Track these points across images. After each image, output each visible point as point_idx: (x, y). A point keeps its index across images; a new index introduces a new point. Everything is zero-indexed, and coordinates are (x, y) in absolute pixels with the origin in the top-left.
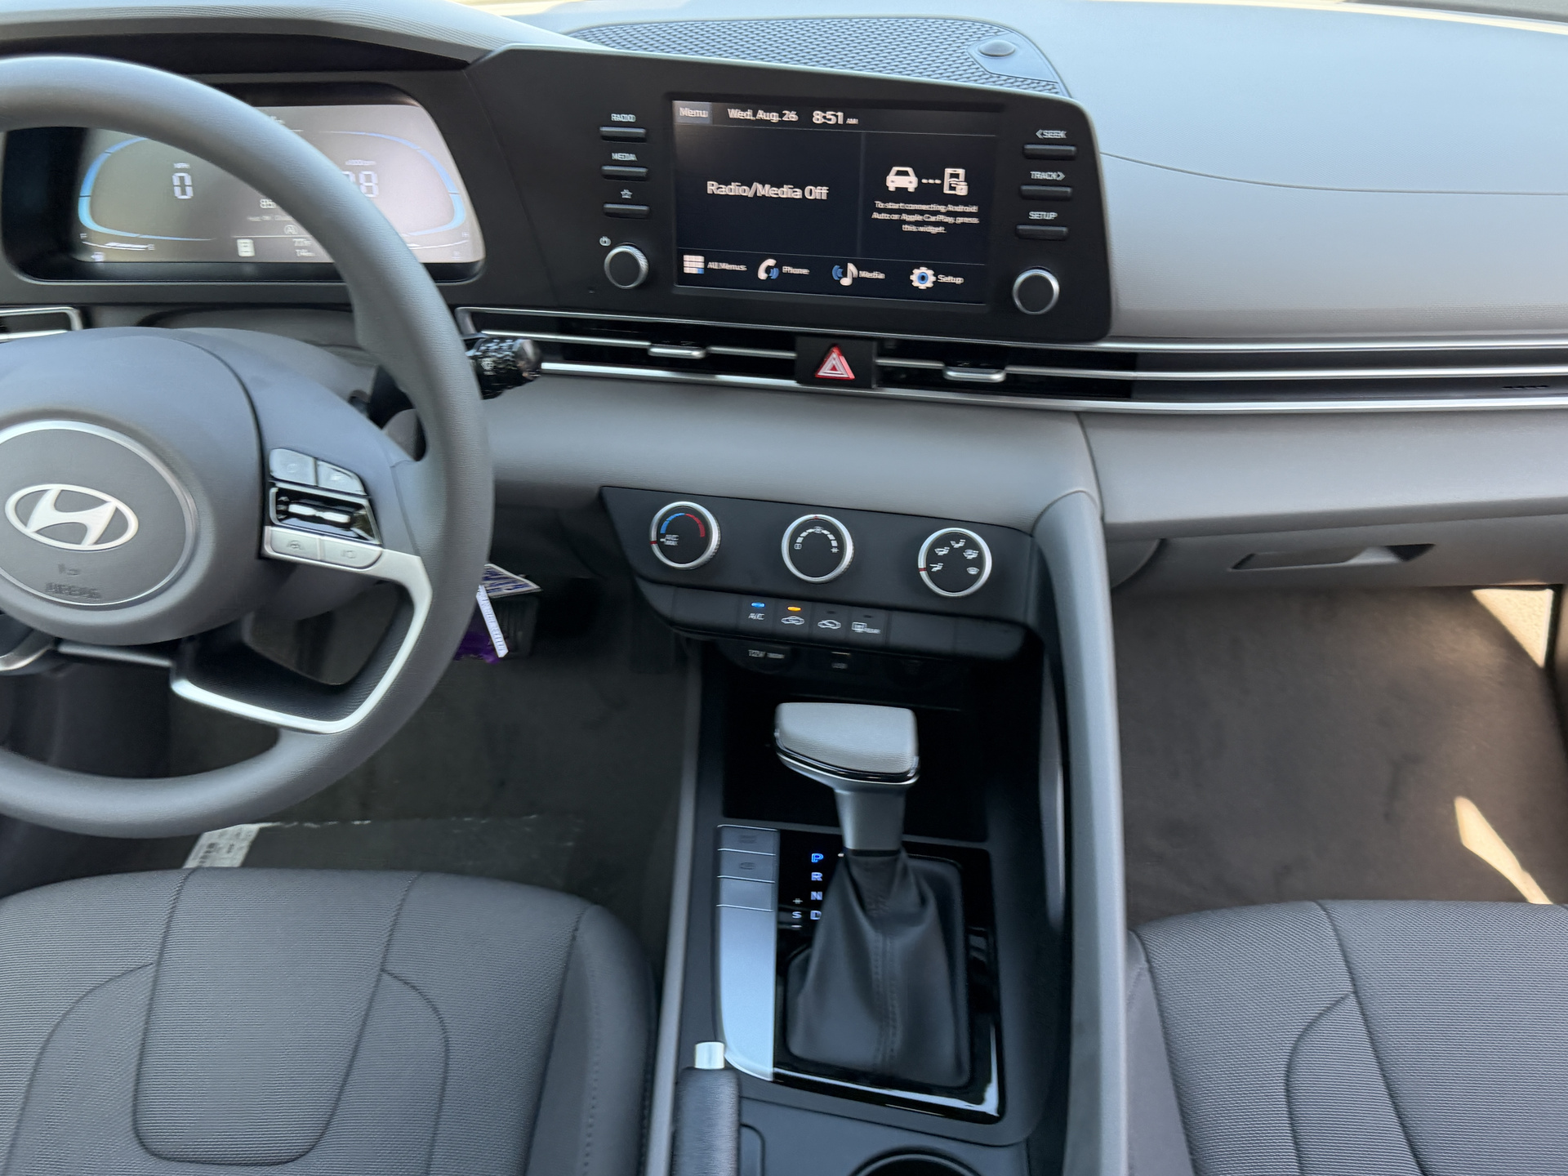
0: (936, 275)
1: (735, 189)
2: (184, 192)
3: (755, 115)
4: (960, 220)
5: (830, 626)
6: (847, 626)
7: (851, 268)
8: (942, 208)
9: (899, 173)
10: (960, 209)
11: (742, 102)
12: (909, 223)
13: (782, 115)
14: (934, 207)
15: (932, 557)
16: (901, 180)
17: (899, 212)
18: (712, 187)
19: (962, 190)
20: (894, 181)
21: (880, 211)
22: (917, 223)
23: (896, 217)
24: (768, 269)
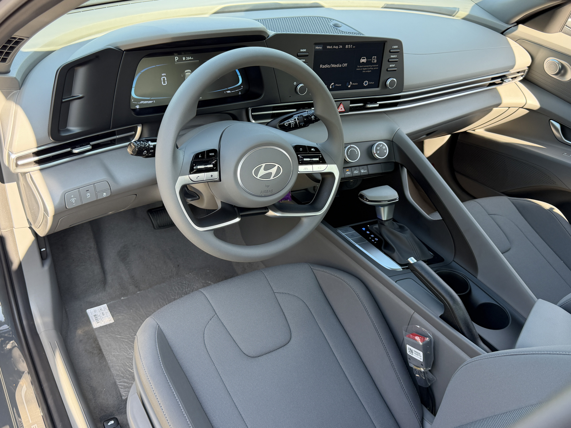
0: (368, 82)
1: (326, 66)
2: (164, 83)
3: (333, 47)
4: (374, 68)
5: (356, 172)
6: (360, 171)
7: (351, 83)
8: (371, 66)
9: (363, 59)
10: (374, 66)
11: (330, 44)
12: (364, 70)
13: (339, 47)
14: (369, 66)
15: (376, 150)
16: (364, 60)
17: (362, 68)
18: (321, 66)
19: (375, 61)
20: (362, 61)
21: (358, 68)
22: (366, 70)
23: (361, 69)
24: (332, 86)
